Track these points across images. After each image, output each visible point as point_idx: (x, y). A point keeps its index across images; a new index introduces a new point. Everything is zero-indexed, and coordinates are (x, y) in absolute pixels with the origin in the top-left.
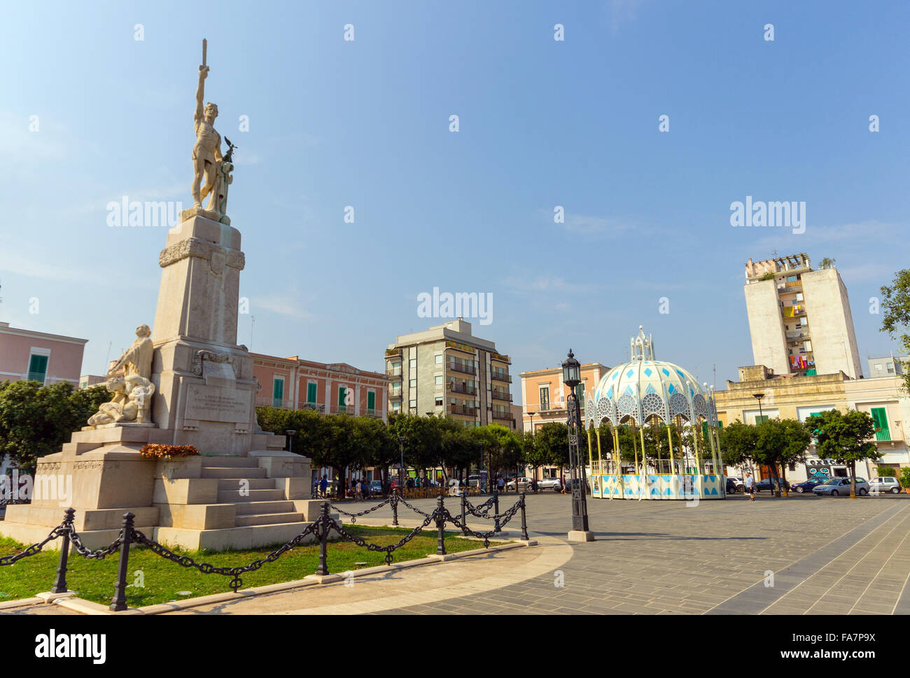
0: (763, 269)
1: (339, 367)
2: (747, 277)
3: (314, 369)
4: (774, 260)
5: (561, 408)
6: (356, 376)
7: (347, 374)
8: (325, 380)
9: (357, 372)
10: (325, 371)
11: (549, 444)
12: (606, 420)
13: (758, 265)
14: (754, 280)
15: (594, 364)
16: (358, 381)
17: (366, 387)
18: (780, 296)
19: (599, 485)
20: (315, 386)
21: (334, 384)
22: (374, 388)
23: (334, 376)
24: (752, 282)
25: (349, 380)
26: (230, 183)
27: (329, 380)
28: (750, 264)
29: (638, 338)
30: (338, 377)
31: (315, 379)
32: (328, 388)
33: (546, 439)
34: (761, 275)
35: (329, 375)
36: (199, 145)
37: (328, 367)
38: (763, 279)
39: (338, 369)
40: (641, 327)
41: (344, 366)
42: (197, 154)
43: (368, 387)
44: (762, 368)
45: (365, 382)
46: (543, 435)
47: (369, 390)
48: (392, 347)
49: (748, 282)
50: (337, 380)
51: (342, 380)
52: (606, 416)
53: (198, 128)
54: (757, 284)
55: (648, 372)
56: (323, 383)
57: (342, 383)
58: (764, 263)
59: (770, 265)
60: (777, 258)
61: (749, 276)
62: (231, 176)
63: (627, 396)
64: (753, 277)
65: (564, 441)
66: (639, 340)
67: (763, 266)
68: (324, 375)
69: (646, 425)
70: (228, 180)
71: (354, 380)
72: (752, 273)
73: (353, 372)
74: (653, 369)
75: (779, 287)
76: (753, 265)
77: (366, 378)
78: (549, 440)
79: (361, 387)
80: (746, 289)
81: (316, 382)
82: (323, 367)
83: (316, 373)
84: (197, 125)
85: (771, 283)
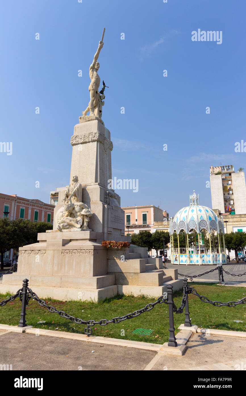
0: (217, 170)
1: (35, 201)
2: (210, 173)
3: (24, 201)
4: (221, 167)
5: (136, 224)
6: (43, 206)
7: (39, 205)
8: (28, 207)
9: (43, 204)
10: (29, 203)
11: (143, 240)
12: (182, 231)
13: (214, 168)
14: (213, 174)
15: (151, 206)
16: (43, 208)
17: (47, 211)
18: (222, 181)
19: (178, 259)
20: (23, 210)
21: (33, 209)
22: (50, 212)
23: (33, 206)
24: (212, 175)
25: (40, 208)
26: (103, 105)
27: (30, 207)
28: (212, 168)
29: (193, 195)
30: (34, 206)
31: (24, 206)
32: (30, 211)
33: (141, 238)
34: (216, 172)
35: (30, 205)
36: (94, 83)
37: (30, 201)
38: (217, 174)
39: (35, 202)
40: (194, 191)
41: (37, 201)
42: (94, 88)
43: (48, 211)
44: (218, 210)
45: (47, 209)
46: (140, 236)
47: (48, 213)
48: (53, 193)
49: (211, 175)
50: (34, 207)
51: (36, 208)
52: (183, 229)
53: (93, 74)
54: (214, 176)
55: (200, 211)
56: (27, 209)
57: (36, 209)
58: (217, 168)
59: (219, 168)
60: (222, 166)
61: (211, 172)
62: (104, 101)
63: (192, 220)
64: (212, 173)
65: (150, 239)
66: (194, 196)
67: (217, 169)
68: (28, 204)
69: (190, 233)
70: (103, 103)
71: (42, 208)
72: (212, 171)
73: (41, 204)
74: (202, 209)
75: (222, 178)
76: (213, 168)
77: (47, 207)
78: (143, 238)
79: (45, 211)
80: (211, 177)
81: (24, 208)
82: (28, 200)
83: (24, 204)
84: (92, 72)
85: (220, 176)
